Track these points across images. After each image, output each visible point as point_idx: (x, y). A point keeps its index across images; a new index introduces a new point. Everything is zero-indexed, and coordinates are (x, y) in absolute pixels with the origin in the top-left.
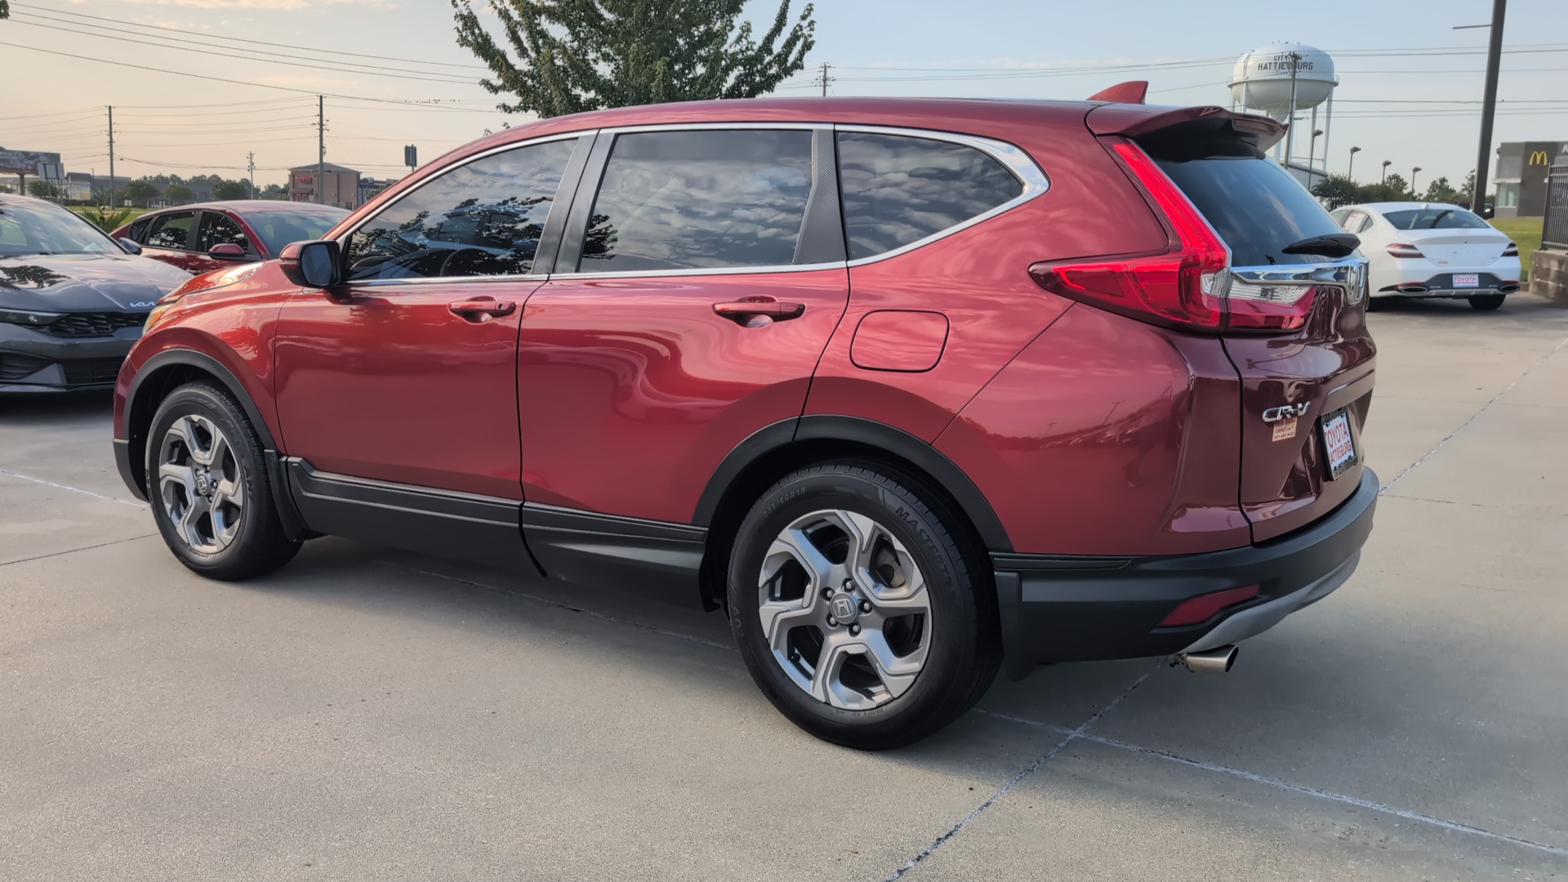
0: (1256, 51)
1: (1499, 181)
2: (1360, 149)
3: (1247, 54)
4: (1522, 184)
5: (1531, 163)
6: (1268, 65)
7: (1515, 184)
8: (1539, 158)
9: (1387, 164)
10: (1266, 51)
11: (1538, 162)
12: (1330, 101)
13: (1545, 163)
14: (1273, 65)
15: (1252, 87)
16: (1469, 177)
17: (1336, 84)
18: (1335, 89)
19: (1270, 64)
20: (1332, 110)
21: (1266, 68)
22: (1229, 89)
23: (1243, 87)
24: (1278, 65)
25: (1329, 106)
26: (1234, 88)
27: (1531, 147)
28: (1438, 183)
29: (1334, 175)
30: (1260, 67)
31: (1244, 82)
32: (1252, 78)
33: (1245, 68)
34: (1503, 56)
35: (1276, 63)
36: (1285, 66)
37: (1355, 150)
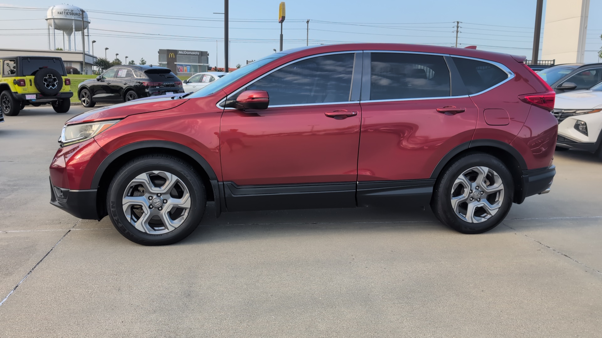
0: (56, 6)
1: (160, 63)
2: (108, 49)
3: (51, 8)
4: (167, 64)
5: (169, 57)
6: (62, 13)
7: (165, 64)
8: (172, 55)
9: (117, 54)
10: (59, 7)
11: (172, 57)
12: (88, 29)
13: (174, 57)
14: (64, 13)
15: (56, 21)
16: (141, 60)
17: (90, 23)
18: (89, 24)
19: (63, 12)
20: (89, 33)
21: (61, 13)
22: (46, 21)
23: (52, 21)
24: (66, 13)
25: (88, 31)
26: (48, 20)
27: (169, 51)
28: (131, 62)
29: (101, 58)
30: (58, 13)
31: (52, 19)
32: (55, 17)
33: (52, 13)
34: (229, 22)
35: (65, 12)
36: (69, 14)
37: (107, 49)
